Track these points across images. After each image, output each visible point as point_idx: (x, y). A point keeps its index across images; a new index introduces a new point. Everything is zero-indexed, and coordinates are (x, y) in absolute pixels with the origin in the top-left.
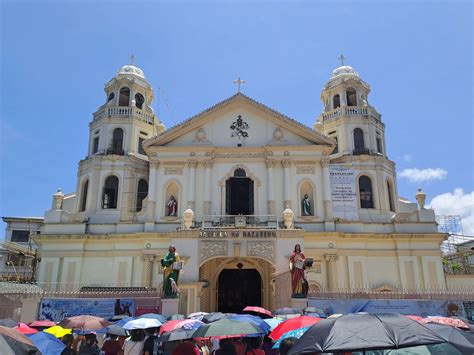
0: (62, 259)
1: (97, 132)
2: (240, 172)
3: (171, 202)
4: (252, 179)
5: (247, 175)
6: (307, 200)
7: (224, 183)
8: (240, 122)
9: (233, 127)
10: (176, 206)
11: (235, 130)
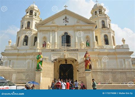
0: (10, 60)
1: (23, 23)
2: (66, 33)
3: (44, 43)
4: (70, 35)
5: (68, 34)
6: (88, 42)
7: (61, 37)
8: (66, 18)
9: (64, 20)
10: (46, 44)
11: (65, 21)
